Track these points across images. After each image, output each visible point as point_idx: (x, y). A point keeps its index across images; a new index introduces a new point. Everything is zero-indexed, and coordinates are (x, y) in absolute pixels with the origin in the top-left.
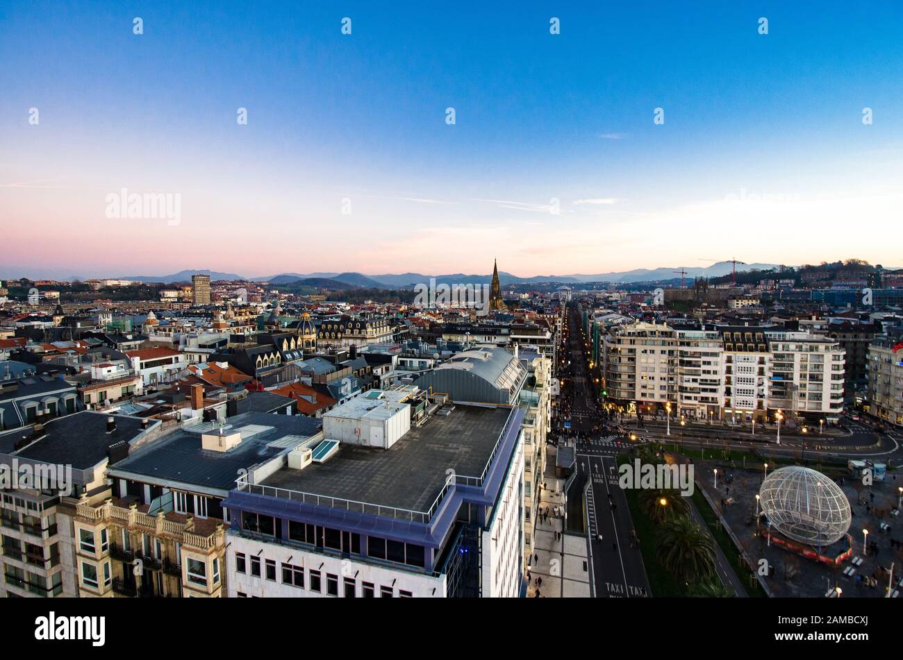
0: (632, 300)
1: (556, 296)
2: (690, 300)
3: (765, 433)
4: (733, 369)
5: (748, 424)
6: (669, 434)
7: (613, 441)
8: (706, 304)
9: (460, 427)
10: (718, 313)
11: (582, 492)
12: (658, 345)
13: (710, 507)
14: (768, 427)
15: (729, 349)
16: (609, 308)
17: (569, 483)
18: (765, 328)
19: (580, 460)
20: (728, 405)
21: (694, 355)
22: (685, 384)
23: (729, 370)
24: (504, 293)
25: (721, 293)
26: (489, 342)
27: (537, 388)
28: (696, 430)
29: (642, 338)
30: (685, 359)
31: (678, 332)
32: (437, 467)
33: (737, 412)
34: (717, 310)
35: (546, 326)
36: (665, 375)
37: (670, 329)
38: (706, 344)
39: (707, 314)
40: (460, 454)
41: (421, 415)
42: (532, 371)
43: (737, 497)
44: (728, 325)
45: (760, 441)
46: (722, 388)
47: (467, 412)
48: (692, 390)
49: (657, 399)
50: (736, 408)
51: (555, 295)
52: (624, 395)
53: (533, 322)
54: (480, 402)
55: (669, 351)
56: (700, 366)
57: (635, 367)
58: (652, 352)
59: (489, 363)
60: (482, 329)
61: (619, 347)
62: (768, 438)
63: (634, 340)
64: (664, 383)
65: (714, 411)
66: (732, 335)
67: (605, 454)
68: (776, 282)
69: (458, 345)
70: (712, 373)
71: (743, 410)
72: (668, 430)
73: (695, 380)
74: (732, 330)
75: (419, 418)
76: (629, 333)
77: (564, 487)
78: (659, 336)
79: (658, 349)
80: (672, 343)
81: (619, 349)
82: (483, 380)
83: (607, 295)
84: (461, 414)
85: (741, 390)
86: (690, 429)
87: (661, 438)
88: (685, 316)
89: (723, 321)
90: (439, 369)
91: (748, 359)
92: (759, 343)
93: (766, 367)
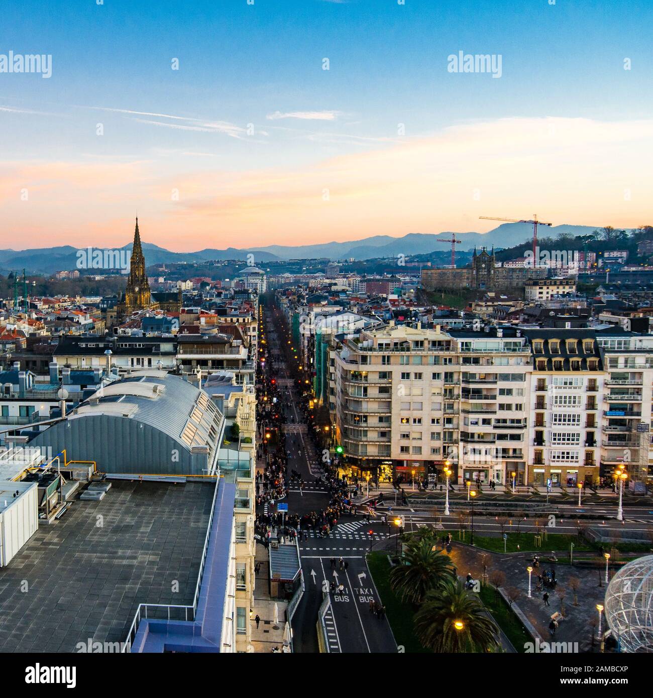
0: (369, 288)
1: (240, 284)
2: (465, 288)
3: (599, 504)
4: (547, 401)
5: (570, 490)
6: (447, 512)
7: (359, 530)
8: (492, 294)
9: (128, 519)
10: (512, 309)
11: (316, 618)
12: (428, 364)
13: (526, 629)
14: (603, 493)
15: (542, 368)
16: (336, 303)
17: (294, 605)
18: (597, 331)
19: (308, 566)
20: (538, 460)
21: (484, 379)
22: (472, 429)
23: (540, 404)
24: (150, 281)
25: (515, 275)
26: (140, 367)
27: (243, 445)
28: (490, 505)
29: (403, 353)
30: (472, 386)
31: (460, 341)
32: (105, 592)
33: (552, 471)
34: (511, 303)
35: (238, 337)
36: (439, 414)
37: (447, 337)
38: (504, 360)
39: (494, 310)
40: (141, 567)
41: (54, 501)
42: (232, 416)
43: (567, 611)
44: (538, 328)
45: (592, 517)
46: (529, 433)
47: (135, 492)
48: (482, 438)
49: (426, 455)
50: (552, 464)
51: (237, 284)
52: (372, 451)
53: (216, 331)
54: (156, 473)
55: (446, 374)
56: (494, 397)
57: (390, 402)
58: (419, 376)
59: (162, 402)
60: (126, 345)
61: (363, 369)
62: (602, 511)
63: (388, 357)
64: (438, 428)
65: (516, 471)
66: (546, 343)
67: (348, 553)
68: (598, 257)
69: (91, 374)
70: (514, 407)
71: (563, 468)
72: (447, 505)
73: (486, 422)
74: (546, 336)
75: (52, 507)
76: (381, 345)
77: (286, 613)
78: (429, 350)
79: (428, 371)
80: (450, 360)
81: (364, 374)
82: (161, 433)
83: (328, 281)
84: (125, 496)
85: (560, 435)
86: (480, 502)
87: (437, 520)
88: (462, 314)
89: (525, 321)
90: (76, 416)
91: (571, 383)
92: (589, 356)
93: (599, 395)
